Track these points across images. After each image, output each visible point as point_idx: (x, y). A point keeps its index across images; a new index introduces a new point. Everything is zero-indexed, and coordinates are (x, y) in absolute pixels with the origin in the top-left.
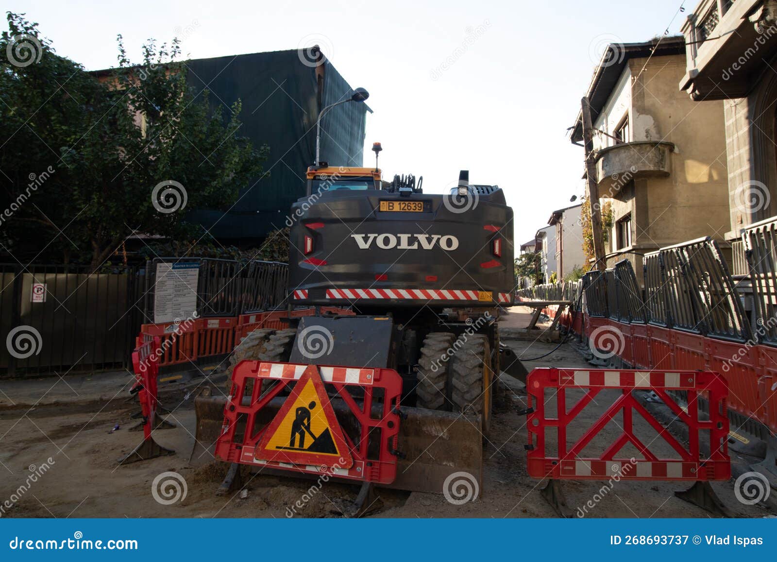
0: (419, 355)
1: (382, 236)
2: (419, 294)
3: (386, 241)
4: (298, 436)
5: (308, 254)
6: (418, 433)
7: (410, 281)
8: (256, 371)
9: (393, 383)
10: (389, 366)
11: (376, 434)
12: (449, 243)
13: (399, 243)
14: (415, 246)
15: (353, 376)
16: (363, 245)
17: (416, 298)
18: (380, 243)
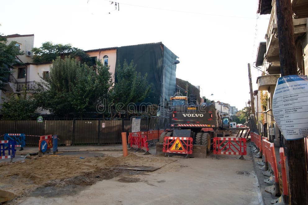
0: (196, 136)
1: (189, 114)
2: (196, 125)
3: (189, 115)
4: (176, 148)
5: (174, 117)
6: (196, 148)
7: (194, 123)
8: (168, 138)
9: (192, 140)
10: (191, 137)
11: (189, 147)
12: (201, 116)
13: (192, 116)
14: (195, 116)
15: (185, 139)
16: (185, 116)
17: (195, 126)
18: (188, 116)
